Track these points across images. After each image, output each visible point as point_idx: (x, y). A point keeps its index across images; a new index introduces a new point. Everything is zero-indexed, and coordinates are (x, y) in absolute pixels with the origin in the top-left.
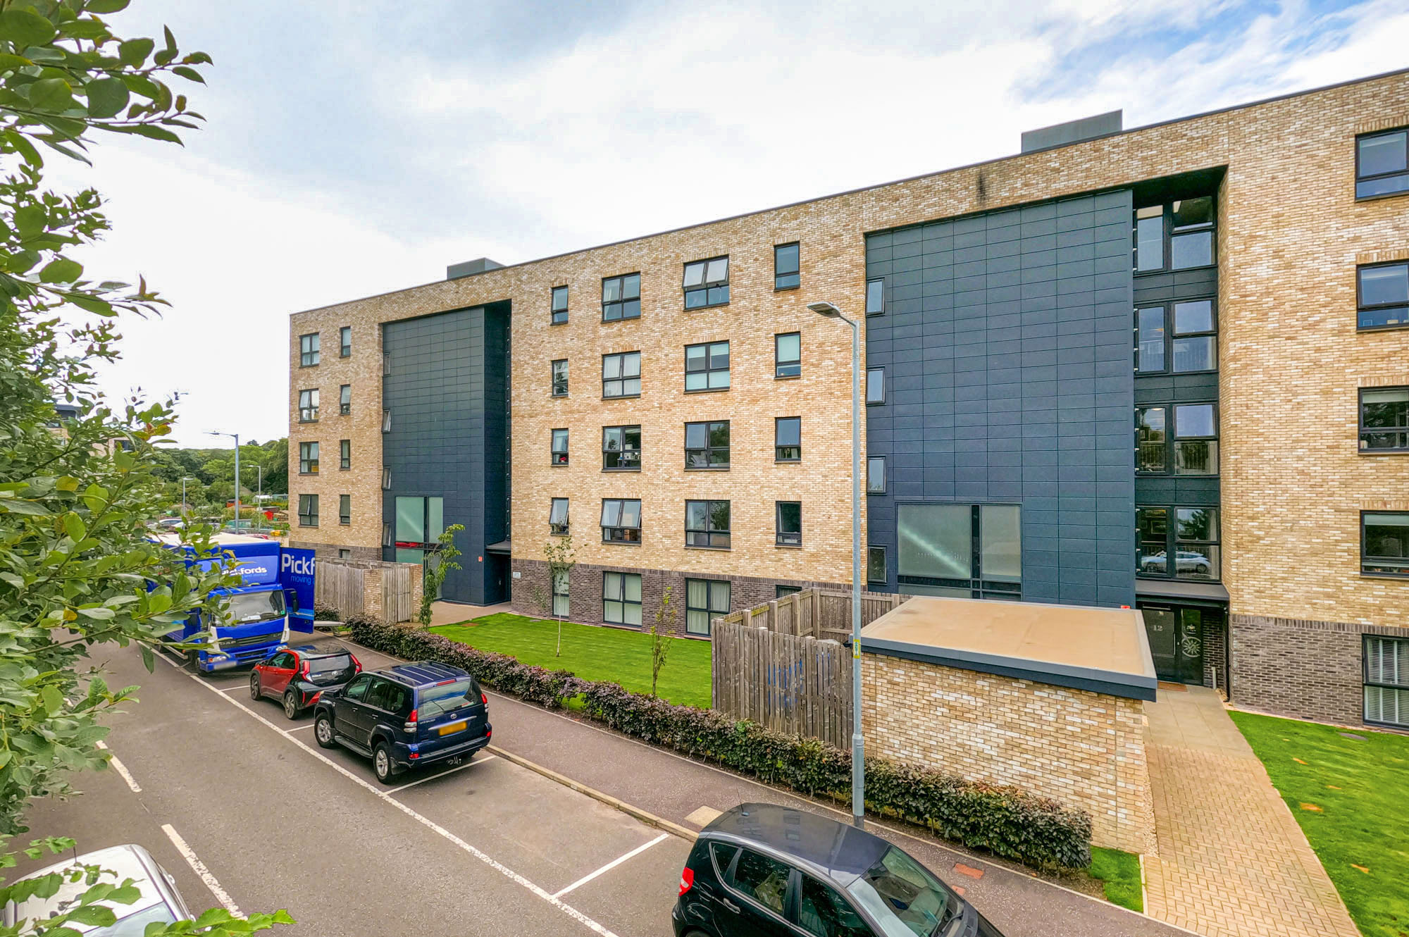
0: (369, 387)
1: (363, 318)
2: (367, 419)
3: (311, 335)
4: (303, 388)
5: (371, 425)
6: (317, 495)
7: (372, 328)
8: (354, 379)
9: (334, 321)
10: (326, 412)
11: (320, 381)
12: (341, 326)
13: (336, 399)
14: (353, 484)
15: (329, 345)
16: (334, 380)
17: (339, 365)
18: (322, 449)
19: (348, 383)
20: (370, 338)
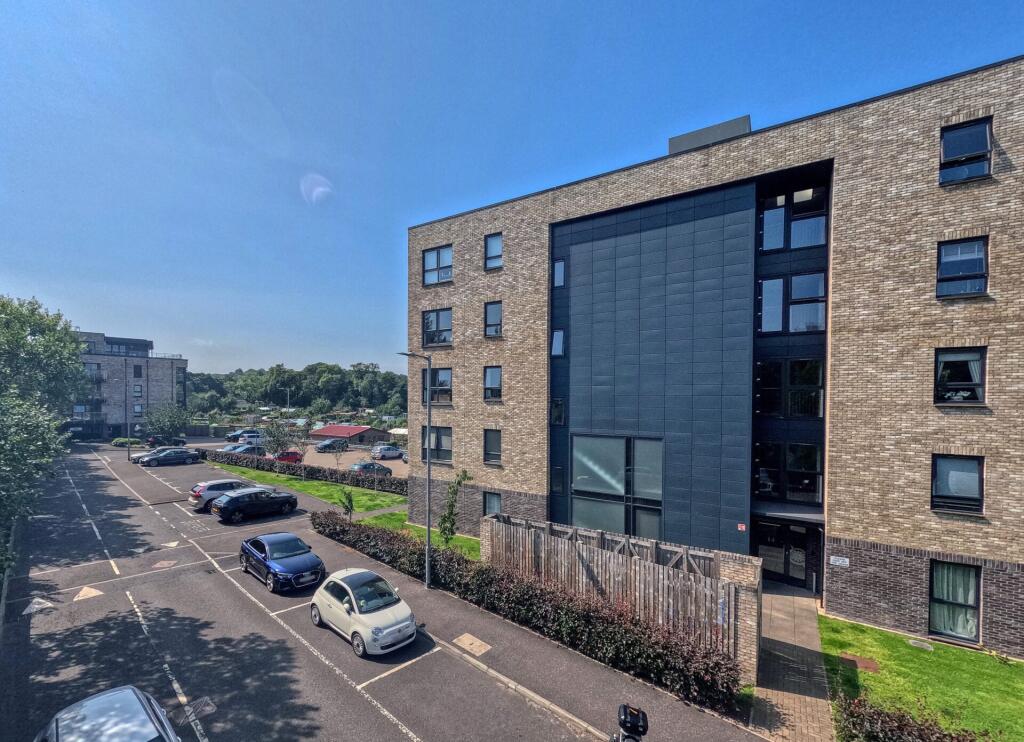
0: (533, 301)
1: (523, 220)
2: (531, 341)
3: (438, 249)
4: (429, 308)
5: (536, 348)
6: (450, 428)
7: (538, 230)
8: (508, 294)
9: (476, 228)
10: (463, 334)
11: (454, 299)
12: (487, 233)
13: (478, 320)
14: (506, 417)
15: (467, 257)
16: (476, 298)
17: (484, 280)
18: (457, 377)
19: (498, 299)
20: (536, 243)
